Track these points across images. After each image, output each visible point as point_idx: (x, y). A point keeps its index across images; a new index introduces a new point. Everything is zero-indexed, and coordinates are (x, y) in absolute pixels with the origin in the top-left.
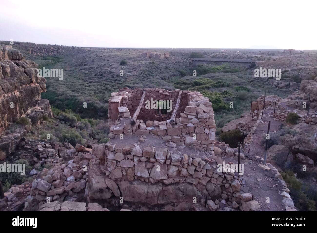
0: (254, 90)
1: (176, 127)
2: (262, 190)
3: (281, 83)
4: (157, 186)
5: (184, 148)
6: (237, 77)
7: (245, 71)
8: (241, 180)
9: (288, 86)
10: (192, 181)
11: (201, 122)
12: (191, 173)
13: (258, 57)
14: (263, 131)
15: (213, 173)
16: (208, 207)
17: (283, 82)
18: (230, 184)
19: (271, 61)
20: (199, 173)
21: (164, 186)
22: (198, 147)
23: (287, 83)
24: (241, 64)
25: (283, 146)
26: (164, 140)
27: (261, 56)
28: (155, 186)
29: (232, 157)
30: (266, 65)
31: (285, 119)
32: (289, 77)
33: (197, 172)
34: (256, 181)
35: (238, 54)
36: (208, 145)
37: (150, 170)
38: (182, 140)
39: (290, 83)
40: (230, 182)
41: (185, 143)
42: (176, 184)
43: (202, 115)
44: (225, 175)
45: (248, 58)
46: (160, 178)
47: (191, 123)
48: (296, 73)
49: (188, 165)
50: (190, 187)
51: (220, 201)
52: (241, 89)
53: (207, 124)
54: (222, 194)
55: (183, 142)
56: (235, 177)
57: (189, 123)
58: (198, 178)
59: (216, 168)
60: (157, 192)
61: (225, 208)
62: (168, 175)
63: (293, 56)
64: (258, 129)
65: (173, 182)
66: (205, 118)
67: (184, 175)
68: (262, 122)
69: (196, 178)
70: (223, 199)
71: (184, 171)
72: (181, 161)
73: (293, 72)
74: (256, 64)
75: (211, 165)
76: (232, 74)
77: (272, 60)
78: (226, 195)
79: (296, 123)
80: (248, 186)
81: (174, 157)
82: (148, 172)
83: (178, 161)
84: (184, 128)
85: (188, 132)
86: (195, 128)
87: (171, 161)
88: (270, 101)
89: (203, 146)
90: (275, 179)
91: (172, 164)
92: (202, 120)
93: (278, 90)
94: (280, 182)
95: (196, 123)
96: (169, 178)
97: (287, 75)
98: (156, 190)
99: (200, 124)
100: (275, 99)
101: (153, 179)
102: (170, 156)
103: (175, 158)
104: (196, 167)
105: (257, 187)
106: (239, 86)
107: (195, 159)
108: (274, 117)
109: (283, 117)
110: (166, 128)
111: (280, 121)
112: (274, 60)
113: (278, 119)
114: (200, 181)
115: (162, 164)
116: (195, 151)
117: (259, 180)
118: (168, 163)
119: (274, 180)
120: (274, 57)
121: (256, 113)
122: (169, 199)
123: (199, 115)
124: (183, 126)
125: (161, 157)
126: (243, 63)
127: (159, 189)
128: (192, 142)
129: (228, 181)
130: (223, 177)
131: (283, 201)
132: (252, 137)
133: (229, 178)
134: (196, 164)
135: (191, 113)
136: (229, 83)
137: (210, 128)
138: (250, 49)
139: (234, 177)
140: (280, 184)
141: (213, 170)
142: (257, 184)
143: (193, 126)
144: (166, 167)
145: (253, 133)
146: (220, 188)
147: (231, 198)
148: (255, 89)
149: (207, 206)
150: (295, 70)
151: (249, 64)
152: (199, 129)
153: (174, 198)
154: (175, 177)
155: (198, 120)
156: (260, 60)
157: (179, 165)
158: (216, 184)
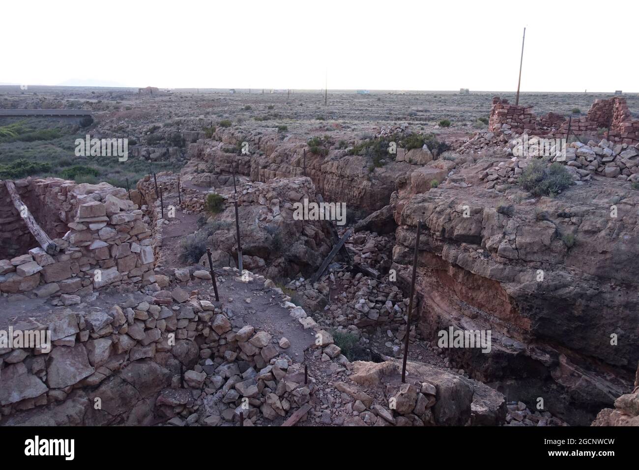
0: (107, 171)
1: (64, 258)
2: (259, 313)
3: (154, 152)
4: (74, 401)
5: (97, 298)
6: (59, 150)
7: (72, 135)
8: (226, 311)
9: (167, 155)
10: (145, 353)
11: (121, 231)
12: (139, 337)
13: (92, 103)
14: (175, 237)
15: (178, 320)
16: (188, 385)
17: (156, 149)
18: (211, 327)
19: (122, 111)
20: (152, 331)
21: (90, 392)
22: (125, 286)
23: (164, 150)
24: (59, 119)
25: (220, 251)
26: (41, 297)
27: (100, 102)
28: (69, 403)
29: (190, 283)
30: (115, 119)
31: (202, 207)
32: (163, 139)
33: (149, 331)
34: (246, 305)
35: (45, 99)
36: (143, 276)
37: (44, 373)
38: (87, 282)
39: (168, 150)
40: (210, 324)
41: (94, 288)
42: (113, 376)
43: (120, 216)
44: (199, 314)
45: (72, 105)
46: (78, 379)
47: (100, 239)
48: (174, 129)
49: (129, 325)
50: (144, 367)
51: (203, 365)
52: (78, 172)
53: (133, 232)
54: (201, 351)
55: (91, 287)
56: (216, 310)
57: (93, 241)
58: (153, 342)
59: (179, 309)
60: (80, 412)
61: (218, 369)
62: (92, 366)
63: (157, 99)
64: (165, 237)
65: (108, 372)
66: (128, 222)
67: (126, 348)
68: (167, 222)
69: (149, 345)
70: (206, 359)
71: (125, 340)
72: (112, 324)
73: (169, 129)
74: (92, 116)
75: (170, 307)
76: (46, 144)
77: (122, 108)
78: (209, 350)
79: (223, 210)
80: (239, 317)
81: (95, 320)
82: (40, 381)
83: (107, 324)
84: (83, 255)
85: (94, 263)
86: (110, 248)
87: (92, 331)
88: (165, 183)
89: (135, 280)
90: (267, 290)
91: (95, 335)
92: (123, 226)
93: (151, 164)
94: (274, 291)
95: (111, 238)
96: (96, 369)
97: (159, 135)
98: (77, 409)
99: (120, 236)
100: (169, 177)
101: (59, 389)
102: (86, 321)
103: (98, 320)
104: (144, 321)
105: (252, 312)
106: (73, 167)
107: (138, 308)
108: (183, 209)
109: (198, 205)
110: (40, 268)
111: (195, 213)
112: (128, 109)
113: (190, 212)
114: (159, 346)
115: (73, 344)
116: (124, 295)
117: (248, 300)
118: (85, 337)
119: (267, 292)
120: (125, 103)
121: (146, 209)
122: (109, 414)
123: (115, 219)
124: (79, 251)
125: (66, 331)
126: (63, 116)
127: (82, 404)
128: (111, 279)
129: (204, 322)
130: (197, 319)
131: (292, 314)
132: (161, 254)
133: (206, 316)
134: (144, 316)
135: (95, 217)
136: (47, 164)
137: (140, 240)
138: (68, 87)
139: (213, 311)
140: (276, 293)
141: (177, 316)
142: (248, 307)
143: (105, 244)
144: (82, 349)
145: (160, 247)
146: (195, 343)
147: (217, 350)
148: (108, 168)
149: (186, 386)
150: (171, 125)
151: (78, 120)
152: (120, 248)
153: (119, 406)
154: (107, 362)
155: (113, 230)
156: (99, 110)
157: (111, 331)
158: (187, 339)
